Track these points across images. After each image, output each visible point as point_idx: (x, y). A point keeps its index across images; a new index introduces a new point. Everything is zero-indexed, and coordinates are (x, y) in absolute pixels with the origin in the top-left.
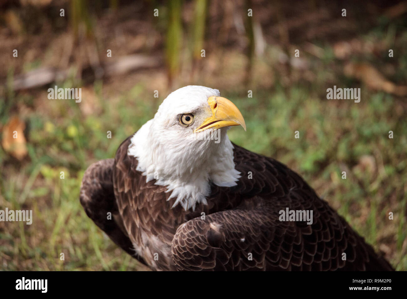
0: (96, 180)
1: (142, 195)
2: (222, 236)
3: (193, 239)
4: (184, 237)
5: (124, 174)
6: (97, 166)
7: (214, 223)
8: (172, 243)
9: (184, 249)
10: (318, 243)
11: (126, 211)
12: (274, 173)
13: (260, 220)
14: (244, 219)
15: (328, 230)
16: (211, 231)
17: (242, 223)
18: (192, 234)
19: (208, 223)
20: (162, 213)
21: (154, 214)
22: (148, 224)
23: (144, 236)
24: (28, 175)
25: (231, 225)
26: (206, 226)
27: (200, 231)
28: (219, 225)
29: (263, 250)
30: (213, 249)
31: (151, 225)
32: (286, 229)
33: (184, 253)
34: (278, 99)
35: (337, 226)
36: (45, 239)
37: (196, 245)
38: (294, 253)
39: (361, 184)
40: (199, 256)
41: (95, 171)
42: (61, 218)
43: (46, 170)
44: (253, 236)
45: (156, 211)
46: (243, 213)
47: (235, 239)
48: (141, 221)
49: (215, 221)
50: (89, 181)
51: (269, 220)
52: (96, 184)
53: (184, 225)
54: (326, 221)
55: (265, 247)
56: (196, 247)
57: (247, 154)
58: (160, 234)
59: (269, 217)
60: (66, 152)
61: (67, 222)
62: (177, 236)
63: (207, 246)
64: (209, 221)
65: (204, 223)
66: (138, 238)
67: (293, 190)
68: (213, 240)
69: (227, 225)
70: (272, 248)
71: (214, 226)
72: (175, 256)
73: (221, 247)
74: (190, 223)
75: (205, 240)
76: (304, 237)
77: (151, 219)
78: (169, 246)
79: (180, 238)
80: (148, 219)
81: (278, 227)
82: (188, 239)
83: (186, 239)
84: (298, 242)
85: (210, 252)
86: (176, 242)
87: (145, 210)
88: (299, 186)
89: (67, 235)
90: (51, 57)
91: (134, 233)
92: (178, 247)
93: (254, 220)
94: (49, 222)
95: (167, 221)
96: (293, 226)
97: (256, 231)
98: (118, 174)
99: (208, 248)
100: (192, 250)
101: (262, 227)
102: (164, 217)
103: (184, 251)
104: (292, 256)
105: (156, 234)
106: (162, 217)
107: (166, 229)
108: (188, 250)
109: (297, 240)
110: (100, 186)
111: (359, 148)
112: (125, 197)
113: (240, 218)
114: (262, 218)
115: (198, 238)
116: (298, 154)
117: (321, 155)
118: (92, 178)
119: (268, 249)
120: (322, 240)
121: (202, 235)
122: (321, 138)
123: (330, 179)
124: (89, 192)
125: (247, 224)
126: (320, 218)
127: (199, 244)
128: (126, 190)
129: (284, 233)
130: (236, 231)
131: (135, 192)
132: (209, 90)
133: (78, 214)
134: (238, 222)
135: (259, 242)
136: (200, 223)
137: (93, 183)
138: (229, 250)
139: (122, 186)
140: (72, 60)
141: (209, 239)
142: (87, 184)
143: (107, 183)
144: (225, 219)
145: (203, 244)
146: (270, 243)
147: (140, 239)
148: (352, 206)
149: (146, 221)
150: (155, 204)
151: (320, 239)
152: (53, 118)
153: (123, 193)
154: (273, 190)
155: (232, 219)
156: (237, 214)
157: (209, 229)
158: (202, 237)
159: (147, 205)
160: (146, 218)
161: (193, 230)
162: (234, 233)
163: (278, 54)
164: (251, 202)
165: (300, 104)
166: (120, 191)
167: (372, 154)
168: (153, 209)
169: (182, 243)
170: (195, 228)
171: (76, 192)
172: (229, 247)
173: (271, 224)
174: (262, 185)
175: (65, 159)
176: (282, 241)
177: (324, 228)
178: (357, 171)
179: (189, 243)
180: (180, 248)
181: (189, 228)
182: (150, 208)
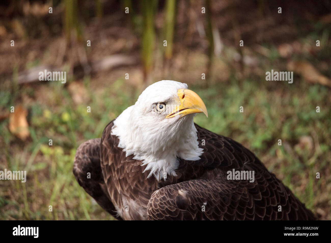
0: (86, 155)
1: (123, 167)
2: (188, 200)
3: (165, 203)
4: (157, 201)
5: (109, 150)
6: (87, 144)
7: (182, 190)
8: (148, 207)
9: (157, 210)
10: (267, 207)
11: (109, 180)
12: (231, 150)
13: (219, 188)
14: (206, 187)
15: (275, 196)
16: (179, 197)
17: (204, 190)
18: (164, 198)
19: (177, 190)
20: (139, 182)
21: (132, 183)
22: (127, 191)
23: (124, 200)
24: (30, 152)
25: (195, 192)
26: (175, 192)
27: (170, 196)
28: (185, 192)
29: (222, 212)
30: (181, 211)
31: (130, 191)
32: (240, 196)
33: (157, 214)
34: (233, 90)
35: (283, 194)
36: (44, 205)
37: (167, 208)
38: (247, 215)
39: (301, 159)
40: (169, 216)
41: (86, 148)
42: (57, 187)
43: (44, 149)
44: (214, 201)
45: (134, 180)
46: (205, 182)
47: (198, 203)
48: (122, 188)
49: (182, 188)
50: (81, 156)
51: (226, 188)
52: (87, 159)
53: (157, 191)
54: (274, 190)
55: (223, 210)
56: (167, 209)
57: (209, 134)
58: (137, 199)
59: (227, 186)
60: (61, 134)
61: (61, 190)
62: (152, 200)
63: (176, 209)
64: (177, 188)
65: (173, 190)
66: (120, 203)
67: (246, 164)
68: (181, 204)
69: (192, 191)
70: (229, 210)
71: (182, 192)
72: (150, 216)
73: (188, 210)
74: (162, 190)
75: (174, 204)
76: (256, 202)
77: (130, 187)
78: (145, 209)
79: (154, 202)
80: (127, 187)
81: (234, 193)
82: (160, 203)
83: (158, 203)
84: (250, 206)
85: (178, 213)
86: (151, 205)
87: (125, 180)
88: (251, 161)
89: (62, 202)
90: (49, 57)
91: (116, 198)
92: (152, 209)
93: (214, 188)
94: (47, 191)
95: (143, 189)
96: (247, 193)
97: (216, 196)
98: (104, 150)
99: (176, 210)
100: (163, 212)
101: (220, 194)
102: (140, 185)
103: (157, 213)
104: (246, 217)
105: (134, 199)
106: (139, 185)
107: (142, 194)
108: (160, 212)
109: (249, 204)
110: (89, 160)
111: (299, 130)
112: (109, 169)
113: (203, 186)
114: (221, 186)
115: (168, 202)
116: (250, 135)
117: (268, 135)
118: (83, 154)
119: (226, 211)
120: (270, 205)
121: (171, 200)
122: (268, 122)
123: (275, 155)
124: (80, 166)
125: (209, 191)
126: (269, 187)
127: (169, 207)
128: (110, 163)
129: (239, 199)
130: (200, 197)
131: (117, 165)
132: (178, 83)
133: (71, 184)
134: (201, 190)
135: (218, 205)
136: (170, 189)
137: (84, 158)
138: (193, 212)
139: (107, 160)
140: (65, 59)
141: (177, 203)
142: (79, 159)
143: (96, 158)
144: (190, 187)
145: (173, 207)
146: (228, 207)
147: (121, 203)
148: (294, 177)
149: (125, 189)
150: (133, 175)
151: (268, 204)
152: (50, 106)
153: (107, 165)
154: (230, 163)
155: (197, 187)
156: (200, 183)
157: (177, 195)
158: (172, 201)
159: (126, 176)
160: (126, 186)
161: (165, 195)
162: (198, 198)
163: (233, 54)
164: (212, 173)
165: (251, 94)
166: (105, 164)
167: (310, 134)
168: (131, 179)
169: (156, 206)
170: (166, 194)
171: (69, 166)
172: (194, 210)
173: (228, 191)
174: (221, 159)
175: (60, 139)
176: (238, 205)
177: (272, 195)
178: (298, 148)
179: (161, 206)
180: (154, 210)
181: (161, 193)
182: (129, 178)
